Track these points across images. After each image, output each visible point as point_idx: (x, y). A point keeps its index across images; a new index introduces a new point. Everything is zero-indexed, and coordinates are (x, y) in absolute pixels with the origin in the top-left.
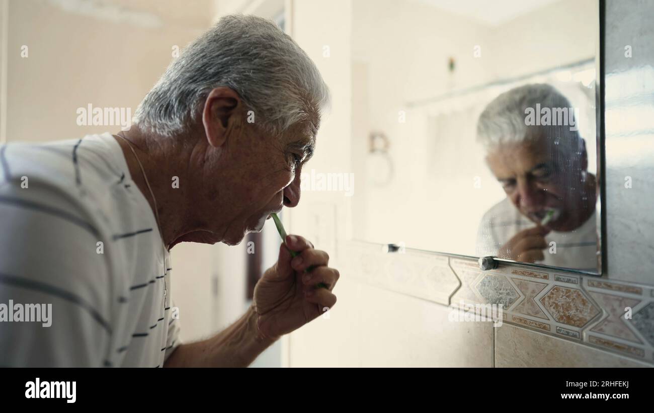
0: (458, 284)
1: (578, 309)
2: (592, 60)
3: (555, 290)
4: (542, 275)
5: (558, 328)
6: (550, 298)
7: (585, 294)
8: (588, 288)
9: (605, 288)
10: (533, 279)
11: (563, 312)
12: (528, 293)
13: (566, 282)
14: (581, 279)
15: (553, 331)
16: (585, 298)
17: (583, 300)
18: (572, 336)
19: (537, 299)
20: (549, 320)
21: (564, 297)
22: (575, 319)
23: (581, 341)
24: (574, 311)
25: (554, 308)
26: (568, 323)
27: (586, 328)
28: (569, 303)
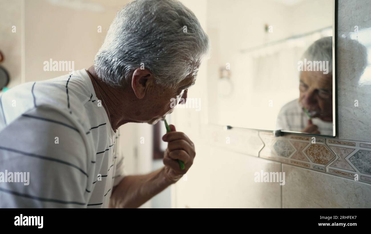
0: (263, 145)
1: (324, 155)
2: (331, 27)
3: (313, 146)
4: (306, 138)
5: (314, 166)
6: (310, 150)
7: (327, 147)
8: (329, 144)
9: (337, 144)
10: (301, 141)
11: (316, 157)
12: (299, 148)
13: (318, 141)
14: (326, 139)
15: (312, 167)
16: (327, 149)
17: (326, 151)
18: (321, 170)
19: (303, 151)
20: (309, 161)
21: (317, 149)
22: (322, 160)
23: (325, 172)
24: (322, 156)
25: (312, 156)
26: (319, 163)
27: (328, 165)
28: (319, 152)
